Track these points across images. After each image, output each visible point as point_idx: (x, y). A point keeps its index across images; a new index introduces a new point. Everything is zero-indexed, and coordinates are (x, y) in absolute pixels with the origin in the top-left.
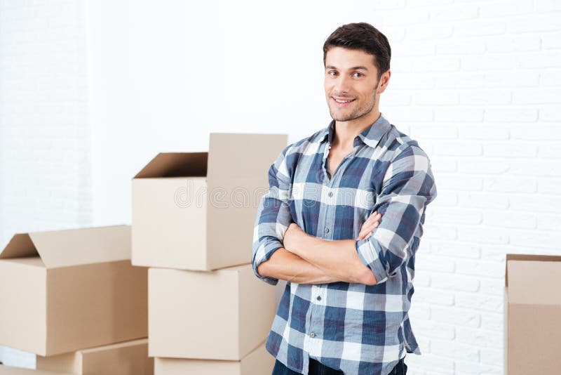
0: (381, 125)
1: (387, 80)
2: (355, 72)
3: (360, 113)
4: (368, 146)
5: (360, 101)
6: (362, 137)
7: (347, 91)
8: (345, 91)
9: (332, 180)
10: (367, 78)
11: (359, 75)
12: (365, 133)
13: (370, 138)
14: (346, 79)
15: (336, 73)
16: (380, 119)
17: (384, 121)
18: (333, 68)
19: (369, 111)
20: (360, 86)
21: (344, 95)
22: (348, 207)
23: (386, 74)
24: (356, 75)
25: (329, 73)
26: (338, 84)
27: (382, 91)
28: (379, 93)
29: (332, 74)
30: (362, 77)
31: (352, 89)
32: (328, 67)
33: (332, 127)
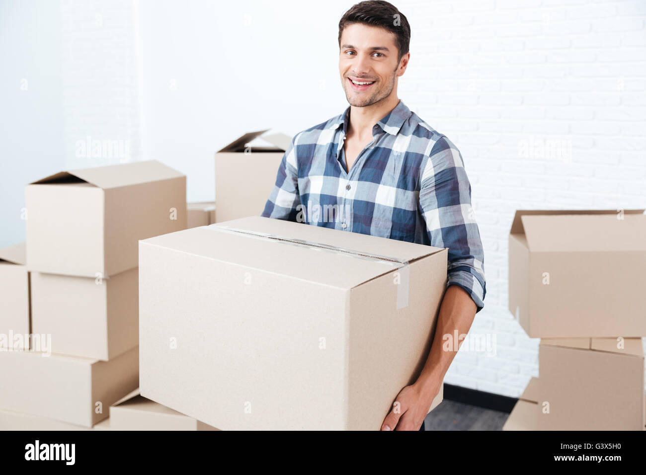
0: (401, 110)
1: (405, 63)
2: (374, 52)
3: (379, 97)
4: (389, 134)
5: (380, 83)
6: (381, 124)
7: (367, 71)
8: (365, 72)
9: (350, 173)
10: (388, 59)
11: (379, 55)
12: (385, 120)
13: (390, 125)
14: (365, 59)
15: (354, 53)
16: (400, 104)
17: (404, 108)
18: (351, 47)
19: (388, 96)
20: (381, 67)
21: (363, 76)
22: (367, 203)
23: (405, 57)
24: (376, 55)
25: (346, 52)
26: (356, 64)
27: (402, 74)
28: (398, 76)
29: (349, 53)
30: (382, 58)
31: (372, 69)
32: (344, 46)
33: (347, 115)
